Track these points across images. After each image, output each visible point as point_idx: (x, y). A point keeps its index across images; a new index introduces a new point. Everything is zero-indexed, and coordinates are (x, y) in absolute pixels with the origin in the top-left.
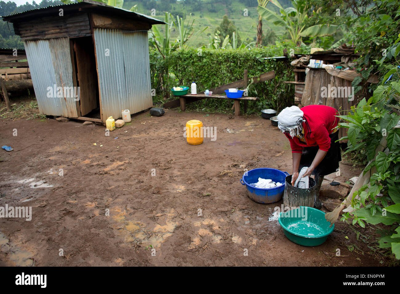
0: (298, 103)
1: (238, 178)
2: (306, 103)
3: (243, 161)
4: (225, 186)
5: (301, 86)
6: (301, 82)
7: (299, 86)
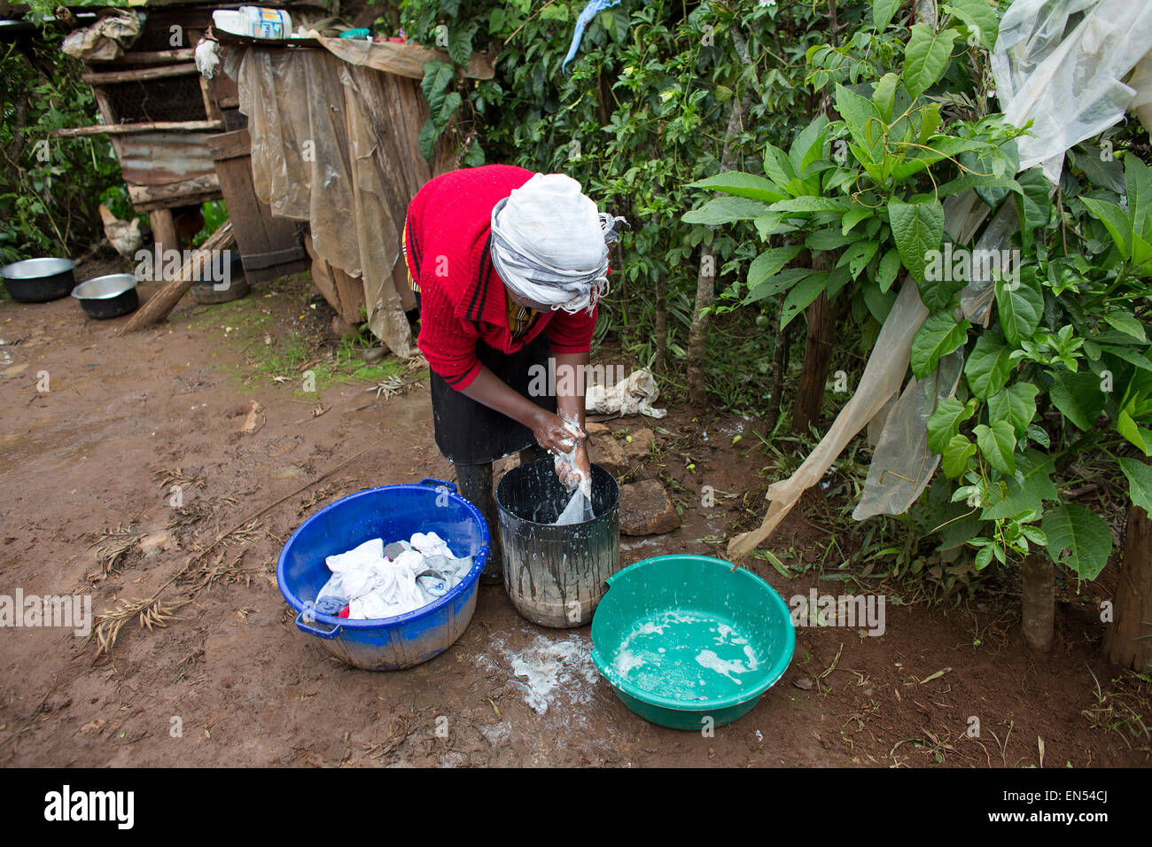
0: (149, 207)
1: (203, 612)
2: (277, 190)
3: (136, 522)
4: (183, 687)
5: (137, 138)
6: (130, 122)
7: (131, 139)
